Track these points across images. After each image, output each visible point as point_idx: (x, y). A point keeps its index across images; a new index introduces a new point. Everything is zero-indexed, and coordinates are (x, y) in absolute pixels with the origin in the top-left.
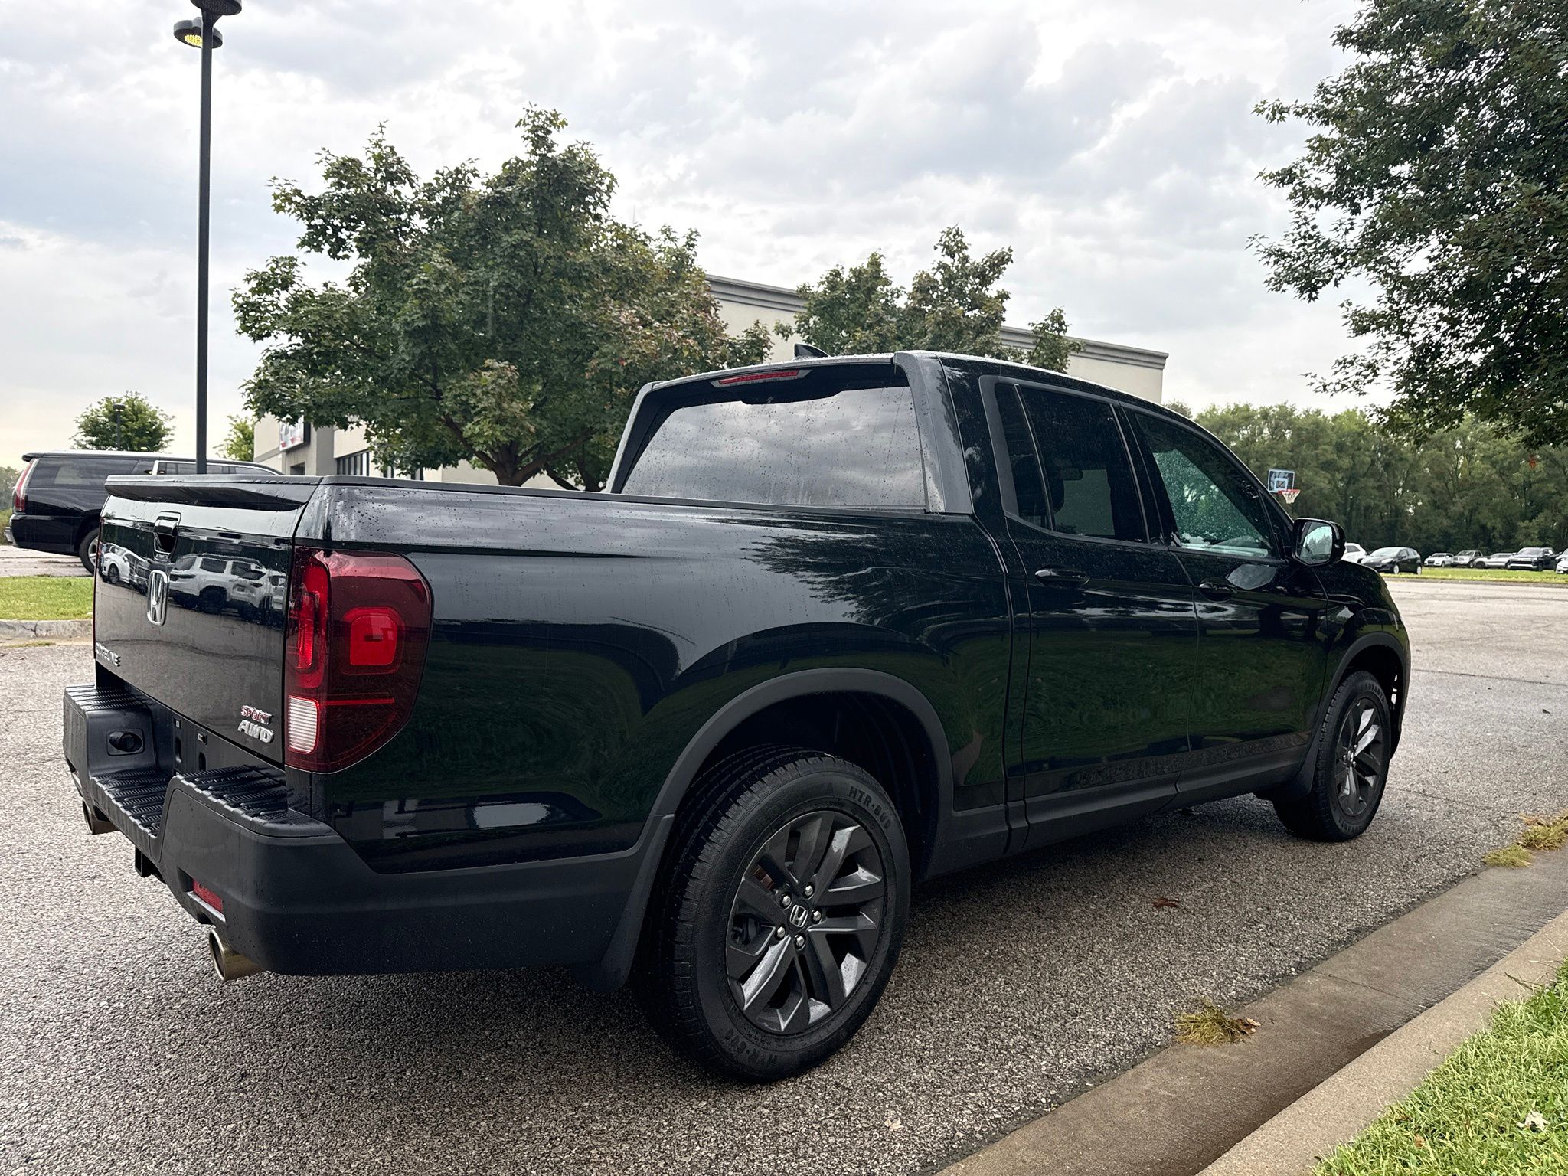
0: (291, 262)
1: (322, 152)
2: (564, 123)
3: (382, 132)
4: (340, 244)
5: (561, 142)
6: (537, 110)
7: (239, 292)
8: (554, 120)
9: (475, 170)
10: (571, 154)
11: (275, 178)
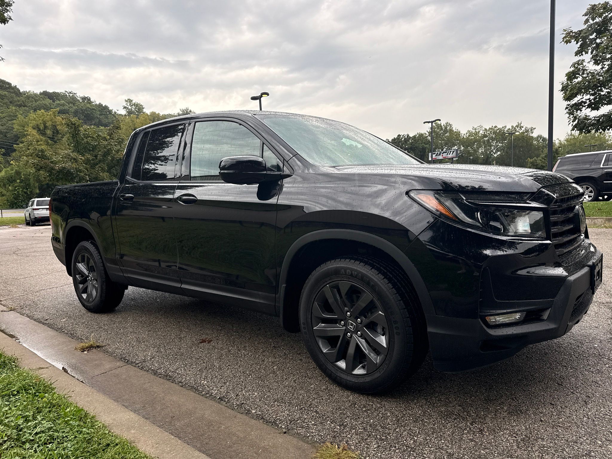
0: (581, 63)
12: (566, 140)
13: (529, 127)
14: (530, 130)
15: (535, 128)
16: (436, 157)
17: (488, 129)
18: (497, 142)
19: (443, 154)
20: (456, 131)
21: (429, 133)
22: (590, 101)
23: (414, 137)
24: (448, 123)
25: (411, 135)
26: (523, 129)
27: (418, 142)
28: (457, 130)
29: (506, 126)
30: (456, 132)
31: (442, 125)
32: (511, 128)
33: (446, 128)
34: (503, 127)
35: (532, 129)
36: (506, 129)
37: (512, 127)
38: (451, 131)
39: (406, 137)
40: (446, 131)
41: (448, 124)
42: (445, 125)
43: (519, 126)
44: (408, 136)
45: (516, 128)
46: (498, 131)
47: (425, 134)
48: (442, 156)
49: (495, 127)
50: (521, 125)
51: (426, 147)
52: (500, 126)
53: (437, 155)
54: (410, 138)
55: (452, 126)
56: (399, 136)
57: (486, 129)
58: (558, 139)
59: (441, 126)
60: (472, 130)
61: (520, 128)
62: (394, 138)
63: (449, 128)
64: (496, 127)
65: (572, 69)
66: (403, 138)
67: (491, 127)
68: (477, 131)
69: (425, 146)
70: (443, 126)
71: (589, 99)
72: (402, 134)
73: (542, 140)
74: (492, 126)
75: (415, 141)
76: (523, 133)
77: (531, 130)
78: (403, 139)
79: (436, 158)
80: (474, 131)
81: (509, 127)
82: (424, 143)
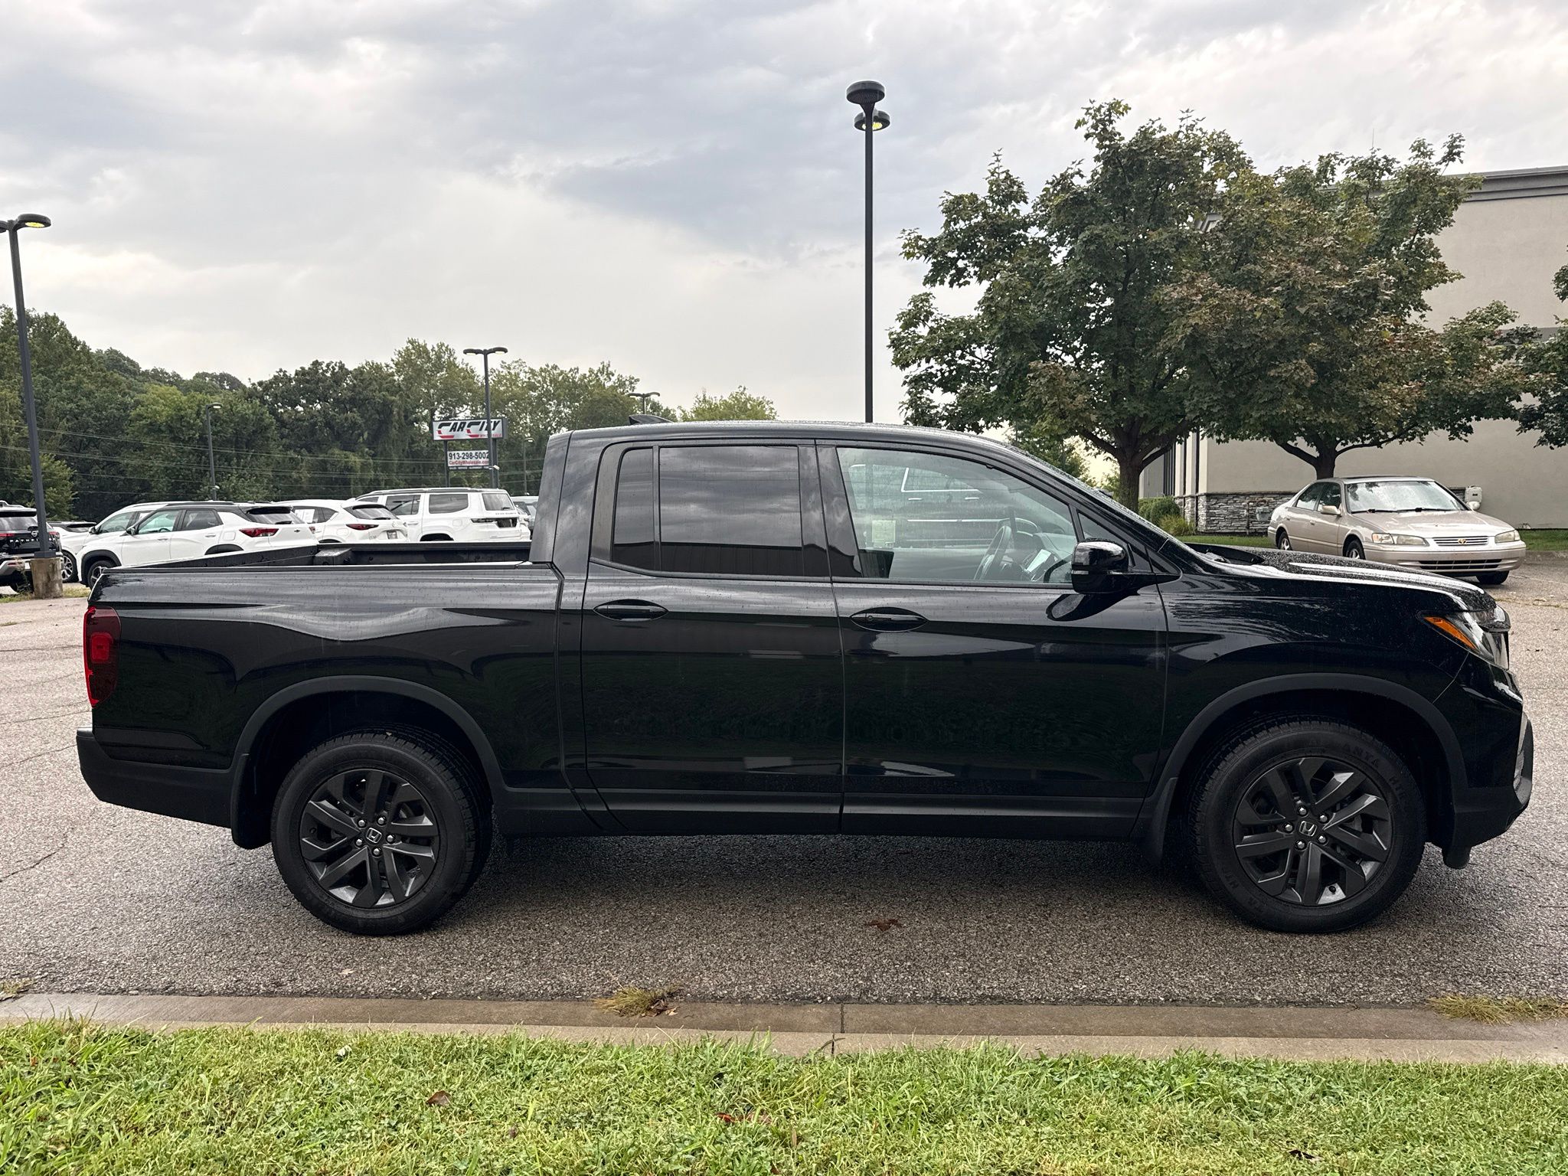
0: (925, 298)
1: (945, 195)
2: (1127, 108)
3: (998, 160)
4: (961, 273)
5: (1126, 129)
6: (1096, 105)
7: (893, 330)
8: (1116, 108)
9: (1080, 171)
10: (1145, 134)
11: (904, 230)
12: (694, 412)
13: (626, 375)
14: (627, 383)
15: (638, 380)
16: (452, 433)
17: (537, 369)
18: (558, 405)
19: (469, 426)
20: (464, 366)
21: (396, 365)
22: (943, 374)
23: (360, 371)
24: (442, 345)
25: (351, 366)
26: (614, 379)
27: (371, 387)
28: (467, 365)
29: (578, 369)
30: (463, 369)
31: (429, 348)
32: (588, 374)
33: (439, 357)
34: (571, 370)
35: (633, 381)
36: (578, 376)
37: (591, 371)
38: (452, 365)
39: (337, 368)
40: (438, 366)
41: (444, 348)
42: (436, 349)
43: (604, 370)
44: (342, 367)
45: (599, 374)
46: (561, 378)
47: (387, 366)
48: (469, 431)
49: (552, 367)
50: (610, 369)
51: (393, 401)
52: (565, 366)
53: (453, 429)
54: (348, 372)
55: (455, 355)
56: (316, 364)
57: (532, 371)
58: (680, 407)
59: (426, 352)
60: (501, 370)
61: (608, 374)
62: (303, 368)
63: (446, 357)
64: (555, 367)
65: (911, 307)
66: (327, 371)
67: (544, 367)
68: (513, 372)
69: (390, 398)
70: (432, 350)
71: (941, 370)
72: (325, 360)
73: (651, 408)
74: (548, 366)
75: (362, 381)
76: (613, 388)
77: (631, 383)
78: (328, 375)
79: (452, 436)
80: (505, 371)
81: (584, 370)
82: (388, 390)
